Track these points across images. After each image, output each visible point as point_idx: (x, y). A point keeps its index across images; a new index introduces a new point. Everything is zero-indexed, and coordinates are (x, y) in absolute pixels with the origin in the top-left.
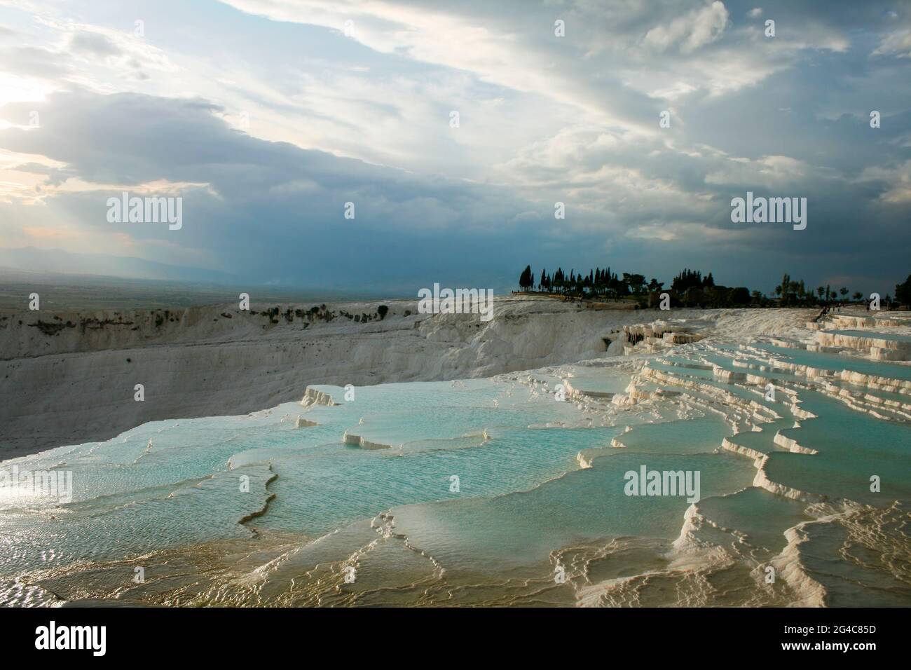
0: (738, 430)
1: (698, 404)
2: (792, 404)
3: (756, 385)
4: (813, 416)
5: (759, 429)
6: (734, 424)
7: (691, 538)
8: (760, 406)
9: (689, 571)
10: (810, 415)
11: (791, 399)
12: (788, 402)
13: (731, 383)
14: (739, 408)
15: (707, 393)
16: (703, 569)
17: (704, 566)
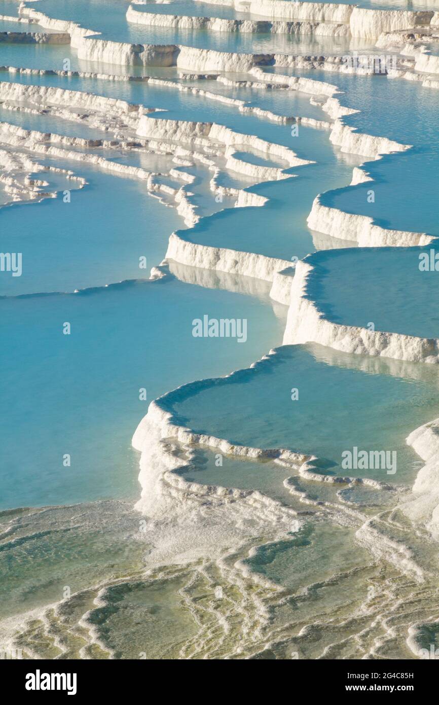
0: (197, 212)
1: (55, 152)
2: (331, 122)
3: (213, 77)
4: (396, 147)
5: (258, 201)
6: (180, 197)
7: (178, 490)
8: (239, 138)
9: (199, 562)
10: (388, 147)
11: (325, 108)
12: (317, 119)
13: (136, 80)
14: (180, 152)
15: (74, 117)
16: (232, 551)
17: (234, 544)
